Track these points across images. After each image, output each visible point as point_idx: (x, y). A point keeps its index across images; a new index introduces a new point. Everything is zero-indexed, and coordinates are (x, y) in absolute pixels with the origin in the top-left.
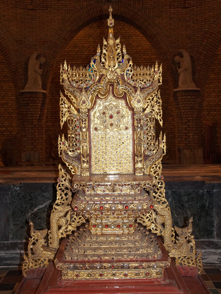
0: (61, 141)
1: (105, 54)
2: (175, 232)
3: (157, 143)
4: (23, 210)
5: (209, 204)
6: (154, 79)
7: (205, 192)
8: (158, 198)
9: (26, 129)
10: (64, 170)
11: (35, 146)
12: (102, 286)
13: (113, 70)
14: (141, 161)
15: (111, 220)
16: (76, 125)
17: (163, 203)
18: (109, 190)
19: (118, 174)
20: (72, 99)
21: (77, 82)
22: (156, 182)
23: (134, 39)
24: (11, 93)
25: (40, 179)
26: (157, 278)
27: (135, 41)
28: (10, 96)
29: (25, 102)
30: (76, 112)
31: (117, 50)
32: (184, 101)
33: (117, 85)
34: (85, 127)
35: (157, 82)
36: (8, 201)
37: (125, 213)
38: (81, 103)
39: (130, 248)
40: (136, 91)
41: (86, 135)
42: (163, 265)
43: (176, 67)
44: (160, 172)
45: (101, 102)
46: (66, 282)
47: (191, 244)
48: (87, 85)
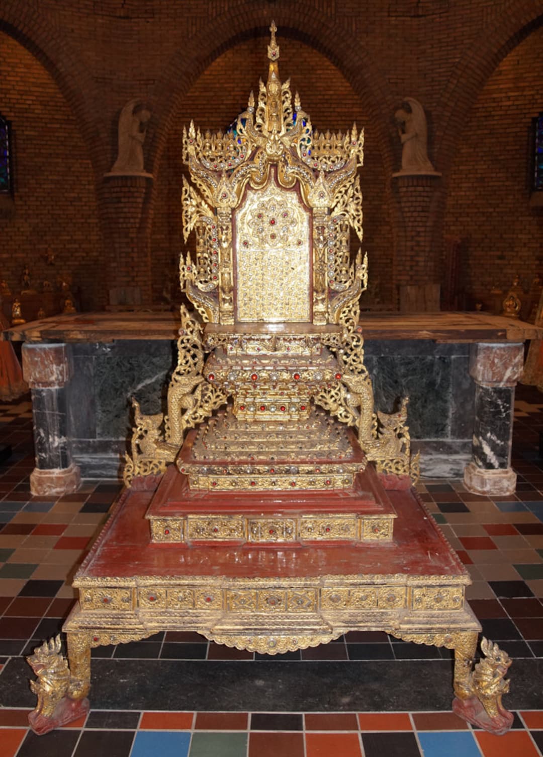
0: (185, 264)
1: (262, 110)
2: (378, 421)
3: (352, 270)
4: (117, 387)
5: (442, 379)
6: (348, 156)
7: (436, 360)
8: (351, 365)
9: (117, 245)
10: (190, 314)
11: (133, 277)
12: (254, 500)
13: (277, 139)
14: (323, 300)
15: (269, 398)
16: (210, 237)
17: (359, 373)
18: (267, 348)
19: (284, 323)
20: (204, 191)
21: (212, 160)
22: (348, 337)
23: (320, 74)
24: (86, 179)
25: (147, 332)
26: (344, 489)
27: (320, 78)
28: (85, 185)
29: (114, 195)
30: (210, 214)
31: (284, 102)
32: (411, 196)
33: (283, 166)
34: (227, 240)
35: (355, 161)
36: (92, 370)
37: (293, 387)
38: (220, 197)
39: (302, 442)
40: (317, 177)
41: (229, 254)
42: (354, 468)
43: (397, 131)
44: (356, 319)
45: (256, 197)
46: (196, 493)
47: (404, 440)
48: (230, 165)
